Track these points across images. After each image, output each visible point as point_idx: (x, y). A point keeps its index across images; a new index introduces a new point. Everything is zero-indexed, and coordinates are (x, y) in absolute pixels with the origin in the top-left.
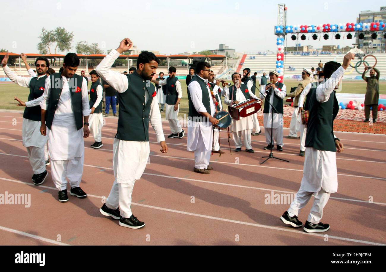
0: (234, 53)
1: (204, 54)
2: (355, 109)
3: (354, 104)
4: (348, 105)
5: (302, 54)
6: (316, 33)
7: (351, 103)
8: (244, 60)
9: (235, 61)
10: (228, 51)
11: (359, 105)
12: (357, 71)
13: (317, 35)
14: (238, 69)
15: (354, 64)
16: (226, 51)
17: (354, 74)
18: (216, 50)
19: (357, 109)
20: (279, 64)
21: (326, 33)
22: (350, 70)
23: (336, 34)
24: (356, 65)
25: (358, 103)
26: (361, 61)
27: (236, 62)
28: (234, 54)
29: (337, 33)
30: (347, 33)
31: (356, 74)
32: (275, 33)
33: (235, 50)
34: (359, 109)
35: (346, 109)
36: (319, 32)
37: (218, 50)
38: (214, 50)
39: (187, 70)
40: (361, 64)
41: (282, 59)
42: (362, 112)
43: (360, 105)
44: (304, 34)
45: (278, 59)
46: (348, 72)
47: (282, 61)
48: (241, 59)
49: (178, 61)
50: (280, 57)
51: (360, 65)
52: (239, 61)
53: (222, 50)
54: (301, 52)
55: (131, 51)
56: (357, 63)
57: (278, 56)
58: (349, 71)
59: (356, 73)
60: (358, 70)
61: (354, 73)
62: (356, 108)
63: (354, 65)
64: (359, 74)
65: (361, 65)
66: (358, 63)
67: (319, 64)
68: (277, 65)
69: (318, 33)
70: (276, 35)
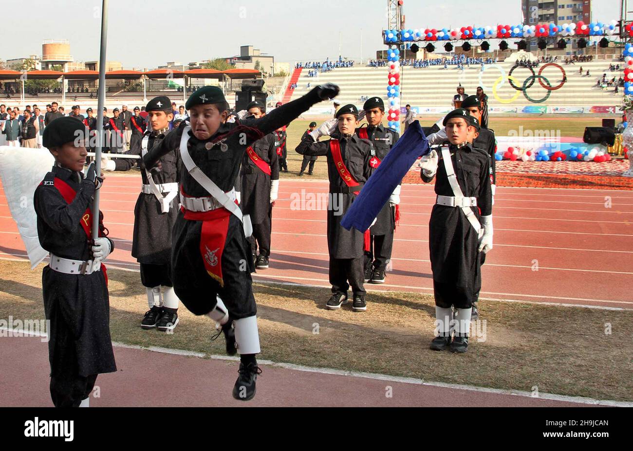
0: (272, 64)
1: (213, 67)
2: (517, 160)
3: (516, 152)
4: (506, 154)
5: (414, 65)
6: (450, 40)
7: (510, 150)
8: (297, 79)
9: (278, 79)
10: (260, 59)
11: (523, 153)
12: (527, 97)
13: (452, 44)
14: (285, 98)
15: (521, 82)
16: (254, 60)
17: (521, 103)
18: (235, 58)
19: (521, 160)
20: (393, 91)
21: (466, 41)
22: (512, 95)
23: (482, 42)
24: (525, 84)
25: (522, 150)
26: (534, 77)
27: (281, 83)
28: (272, 66)
29: (484, 40)
30: (499, 41)
31: (526, 103)
32: (384, 42)
33: (273, 57)
34: (523, 159)
35: (503, 160)
36: (455, 39)
37: (239, 58)
38: (231, 59)
39: (183, 100)
40: (533, 82)
41: (397, 83)
42: (528, 163)
43: (525, 153)
44: (431, 42)
45: (390, 83)
46: (509, 99)
47: (397, 86)
48: (290, 77)
49: (161, 81)
50: (393, 80)
51: (531, 84)
52: (287, 81)
53: (246, 58)
54: (411, 61)
55: (66, 62)
56: (525, 79)
57: (390, 77)
58: (510, 97)
59: (526, 100)
60: (529, 95)
61: (520, 100)
62: (518, 158)
63: (520, 85)
64: (530, 102)
65: (534, 84)
66: (528, 80)
67: (458, 89)
68: (388, 92)
69: (454, 41)
70: (386, 44)
